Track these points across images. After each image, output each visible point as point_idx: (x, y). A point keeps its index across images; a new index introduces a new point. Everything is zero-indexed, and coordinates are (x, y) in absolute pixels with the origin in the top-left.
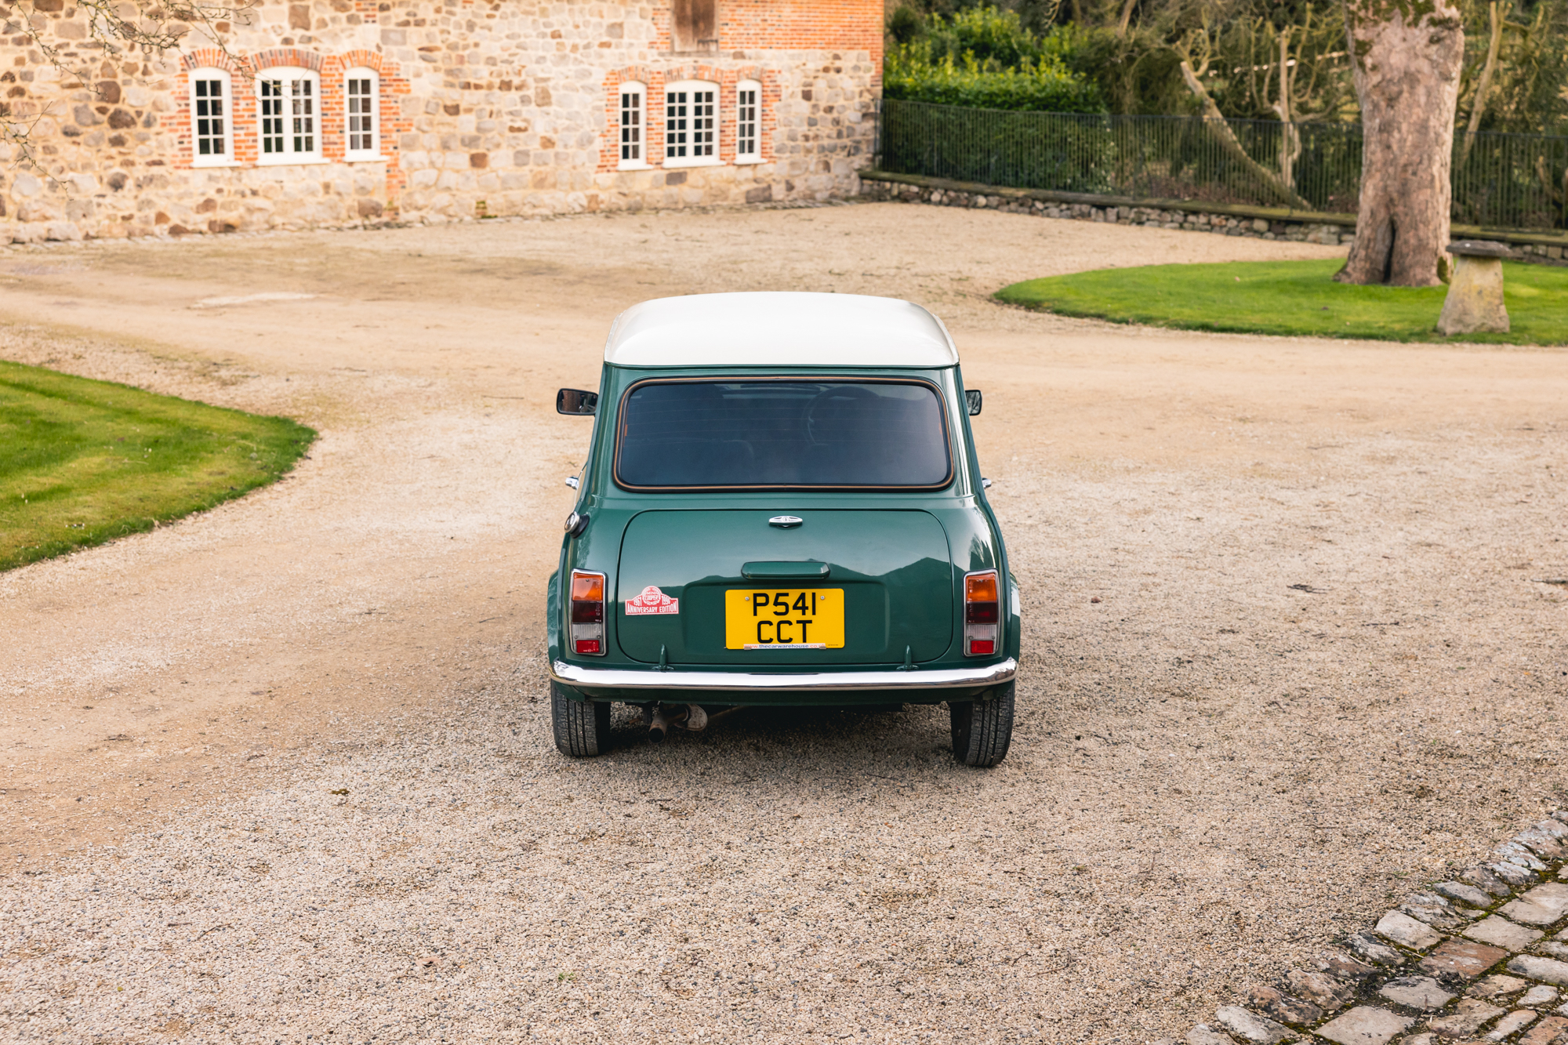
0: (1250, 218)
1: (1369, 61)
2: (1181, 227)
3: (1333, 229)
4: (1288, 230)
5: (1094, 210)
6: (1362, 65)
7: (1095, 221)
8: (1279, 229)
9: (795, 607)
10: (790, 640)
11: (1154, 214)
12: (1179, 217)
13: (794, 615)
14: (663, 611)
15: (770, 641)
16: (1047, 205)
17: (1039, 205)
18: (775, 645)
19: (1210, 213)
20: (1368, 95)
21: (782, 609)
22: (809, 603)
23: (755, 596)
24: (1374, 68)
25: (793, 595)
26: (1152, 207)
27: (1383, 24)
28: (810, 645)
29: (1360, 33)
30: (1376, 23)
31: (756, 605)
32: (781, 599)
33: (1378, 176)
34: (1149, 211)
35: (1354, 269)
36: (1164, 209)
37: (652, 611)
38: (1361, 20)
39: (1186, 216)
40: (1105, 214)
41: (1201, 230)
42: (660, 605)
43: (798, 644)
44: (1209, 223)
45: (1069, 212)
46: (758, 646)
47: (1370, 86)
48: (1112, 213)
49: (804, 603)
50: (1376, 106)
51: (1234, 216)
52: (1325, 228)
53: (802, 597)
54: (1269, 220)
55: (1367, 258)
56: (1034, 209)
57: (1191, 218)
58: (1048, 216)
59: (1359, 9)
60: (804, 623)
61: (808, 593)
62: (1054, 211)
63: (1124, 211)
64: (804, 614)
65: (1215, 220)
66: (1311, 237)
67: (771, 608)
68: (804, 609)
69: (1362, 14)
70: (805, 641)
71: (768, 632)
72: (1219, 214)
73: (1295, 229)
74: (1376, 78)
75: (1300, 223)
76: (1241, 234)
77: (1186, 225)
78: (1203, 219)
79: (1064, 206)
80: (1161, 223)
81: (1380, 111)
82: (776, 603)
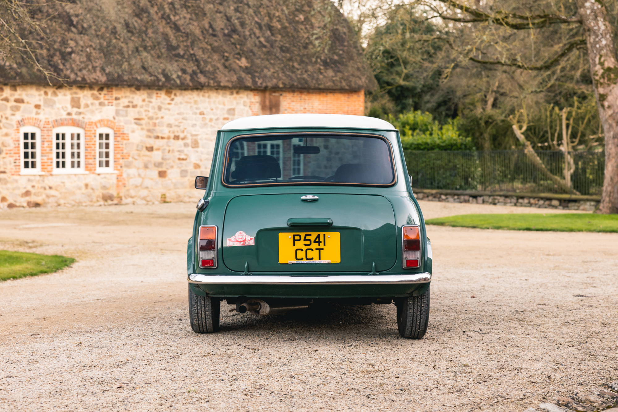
0: (550, 199)
1: (606, 104)
2: (515, 205)
3: (593, 203)
4: (570, 205)
5: (471, 199)
6: (603, 106)
7: (472, 203)
8: (565, 204)
9: (315, 242)
10: (312, 259)
11: (502, 199)
12: (514, 200)
13: (314, 246)
14: (247, 244)
15: (302, 259)
16: (448, 196)
17: (443, 197)
18: (305, 261)
19: (530, 198)
20: (606, 121)
21: (308, 242)
22: (322, 239)
23: (294, 236)
24: (609, 107)
25: (314, 236)
26: (501, 196)
27: (612, 85)
28: (322, 261)
29: (601, 90)
30: (609, 85)
31: (294, 240)
32: (308, 238)
33: (614, 160)
34: (499, 198)
35: (604, 207)
36: (506, 197)
37: (241, 244)
38: (601, 84)
39: (517, 199)
40: (477, 200)
41: (525, 206)
42: (245, 240)
43: (316, 261)
44: (529, 203)
45: (458, 200)
46: (295, 262)
47: (607, 116)
48: (480, 199)
49: (319, 239)
50: (611, 126)
51: (542, 198)
52: (588, 203)
53: (318, 236)
54: (560, 200)
55: (610, 201)
56: (441, 199)
57: (520, 201)
58: (448, 202)
59: (600, 78)
60: (320, 250)
61: (322, 234)
62: (451, 199)
63: (486, 198)
64: (319, 245)
65: (532, 201)
66: (581, 207)
67: (302, 242)
68: (319, 242)
69: (602, 81)
70: (320, 259)
71: (301, 254)
72: (534, 198)
73: (573, 204)
74: (610, 112)
75: (575, 201)
76: (546, 208)
77: (518, 204)
78: (526, 201)
79: (456, 197)
80: (505, 204)
81: (613, 128)
82: (305, 240)
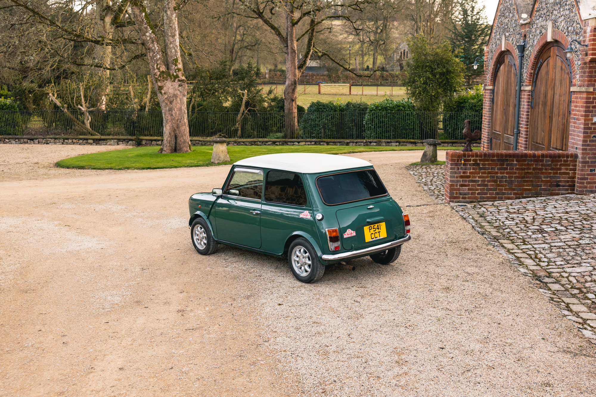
0: (87, 139)
1: (163, 92)
2: (63, 144)
3: (115, 141)
4: (100, 142)
5: (29, 141)
6: (161, 93)
7: (30, 144)
8: (97, 142)
9: (377, 229)
11: (52, 141)
12: (61, 141)
13: (377, 231)
14: (352, 235)
16: (10, 140)
17: (7, 140)
18: (375, 239)
19: (73, 139)
20: (164, 101)
21: (374, 230)
23: (370, 227)
24: (165, 93)
25: (376, 225)
26: (51, 138)
27: (166, 81)
28: (381, 237)
29: (159, 84)
30: (164, 81)
31: (370, 229)
32: (374, 227)
34: (50, 140)
35: (167, 149)
36: (55, 139)
37: (350, 236)
38: (159, 80)
39: (64, 140)
40: (34, 141)
41: (70, 144)
42: (351, 234)
43: (378, 238)
44: (73, 142)
45: (19, 142)
46: (371, 240)
47: (164, 99)
48: (36, 141)
50: (167, 104)
51: (81, 139)
52: (113, 141)
53: (378, 226)
54: (93, 140)
55: (170, 146)
56: (5, 142)
57: (66, 141)
58: (11, 143)
59: (158, 77)
60: (379, 232)
61: (379, 224)
62: (14, 142)
63: (41, 140)
64: (379, 230)
65: (74, 141)
66: (108, 143)
67: (373, 230)
68: (379, 228)
69: (159, 78)
71: (373, 236)
72: (76, 139)
73: (103, 141)
74: (166, 96)
75: (104, 140)
76: (84, 144)
77: (64, 143)
78: (70, 141)
79: (17, 140)
80: (55, 143)
81: (168, 105)
